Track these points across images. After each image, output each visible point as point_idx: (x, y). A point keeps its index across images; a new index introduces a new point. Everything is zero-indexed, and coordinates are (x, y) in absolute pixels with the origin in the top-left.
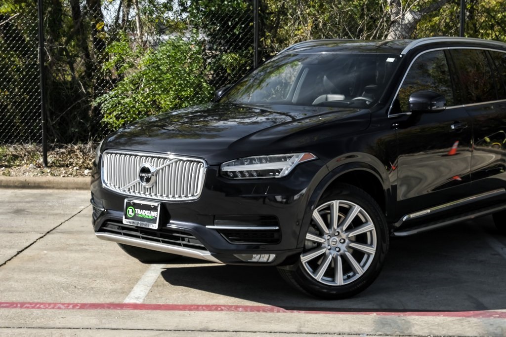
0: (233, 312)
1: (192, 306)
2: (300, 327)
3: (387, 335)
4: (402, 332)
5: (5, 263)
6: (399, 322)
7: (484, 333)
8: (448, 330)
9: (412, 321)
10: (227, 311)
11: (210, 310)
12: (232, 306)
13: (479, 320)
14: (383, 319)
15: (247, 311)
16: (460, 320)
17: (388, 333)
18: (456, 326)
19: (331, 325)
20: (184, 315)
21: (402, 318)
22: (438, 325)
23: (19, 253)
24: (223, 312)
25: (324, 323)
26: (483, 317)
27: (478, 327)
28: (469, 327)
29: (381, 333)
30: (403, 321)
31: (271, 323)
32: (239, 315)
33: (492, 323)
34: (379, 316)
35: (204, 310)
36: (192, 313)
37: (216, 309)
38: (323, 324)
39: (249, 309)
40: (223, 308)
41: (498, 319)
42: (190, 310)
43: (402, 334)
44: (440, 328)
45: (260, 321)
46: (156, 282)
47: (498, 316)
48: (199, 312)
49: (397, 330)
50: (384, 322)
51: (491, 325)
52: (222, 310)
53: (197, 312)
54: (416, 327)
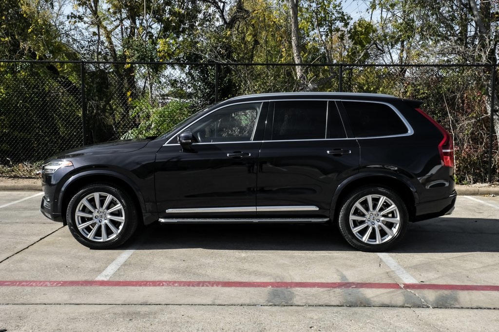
0: (170, 287)
1: (143, 282)
2: (215, 299)
3: (275, 305)
4: (287, 303)
5: (27, 248)
6: (286, 293)
7: (344, 301)
8: (319, 299)
9: (295, 292)
10: (166, 286)
11: (155, 286)
12: (171, 282)
13: (342, 290)
14: (276, 290)
15: (180, 286)
16: (329, 290)
17: (277, 304)
18: (325, 296)
19: (238, 297)
20: (134, 291)
21: (289, 290)
22: (313, 295)
23: (41, 239)
24: (163, 287)
25: (233, 295)
26: (344, 288)
27: (340, 297)
28: (334, 296)
29: (271, 304)
30: (289, 293)
31: (195, 296)
32: (174, 290)
33: (350, 293)
34: (273, 288)
35: (150, 285)
36: (141, 288)
37: (159, 285)
38: (232, 297)
39: (182, 284)
40: (164, 283)
41: (355, 289)
42: (140, 285)
43: (286, 304)
44: (314, 298)
45: (187, 295)
46: (126, 261)
47: (354, 286)
48: (146, 287)
49: (283, 301)
50: (275, 294)
51: (350, 294)
52: (163, 285)
53: (144, 287)
54: (298, 298)
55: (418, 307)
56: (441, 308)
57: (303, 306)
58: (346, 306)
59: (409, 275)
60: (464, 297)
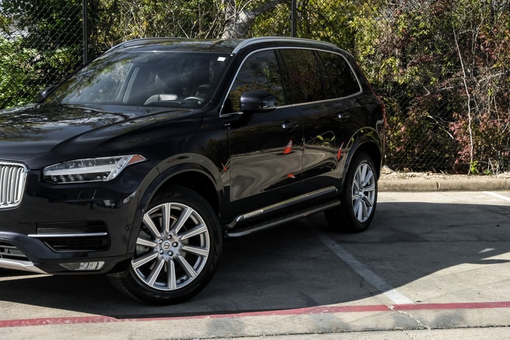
0: (59, 325)
1: (14, 321)
2: (131, 336)
3: (220, 338)
4: (235, 334)
6: (233, 323)
7: (314, 328)
8: (280, 328)
9: (245, 321)
10: (52, 324)
11: (34, 324)
12: (58, 319)
13: (310, 316)
14: (217, 321)
15: (74, 323)
16: (292, 317)
17: (221, 336)
18: (288, 324)
19: (164, 331)
20: (4, 332)
21: (236, 319)
22: (271, 324)
24: (49, 326)
25: (156, 330)
26: (313, 313)
27: (309, 323)
28: (300, 324)
29: (214, 336)
30: (237, 322)
31: (101, 333)
32: (66, 328)
33: (321, 318)
34: (212, 319)
35: (27, 325)
36: (13, 329)
37: (41, 323)
38: (155, 331)
39: (76, 321)
40: (48, 321)
41: (328, 314)
42: (11, 325)
43: (235, 336)
44: (272, 327)
45: (88, 333)
47: (327, 311)
48: (22, 327)
49: (230, 332)
50: (218, 325)
51: (321, 320)
52: (47, 323)
53: (18, 328)
54: (249, 328)
55: (413, 329)
56: (441, 329)
57: (257, 336)
58: (317, 333)
59: (402, 295)
60: (472, 316)
